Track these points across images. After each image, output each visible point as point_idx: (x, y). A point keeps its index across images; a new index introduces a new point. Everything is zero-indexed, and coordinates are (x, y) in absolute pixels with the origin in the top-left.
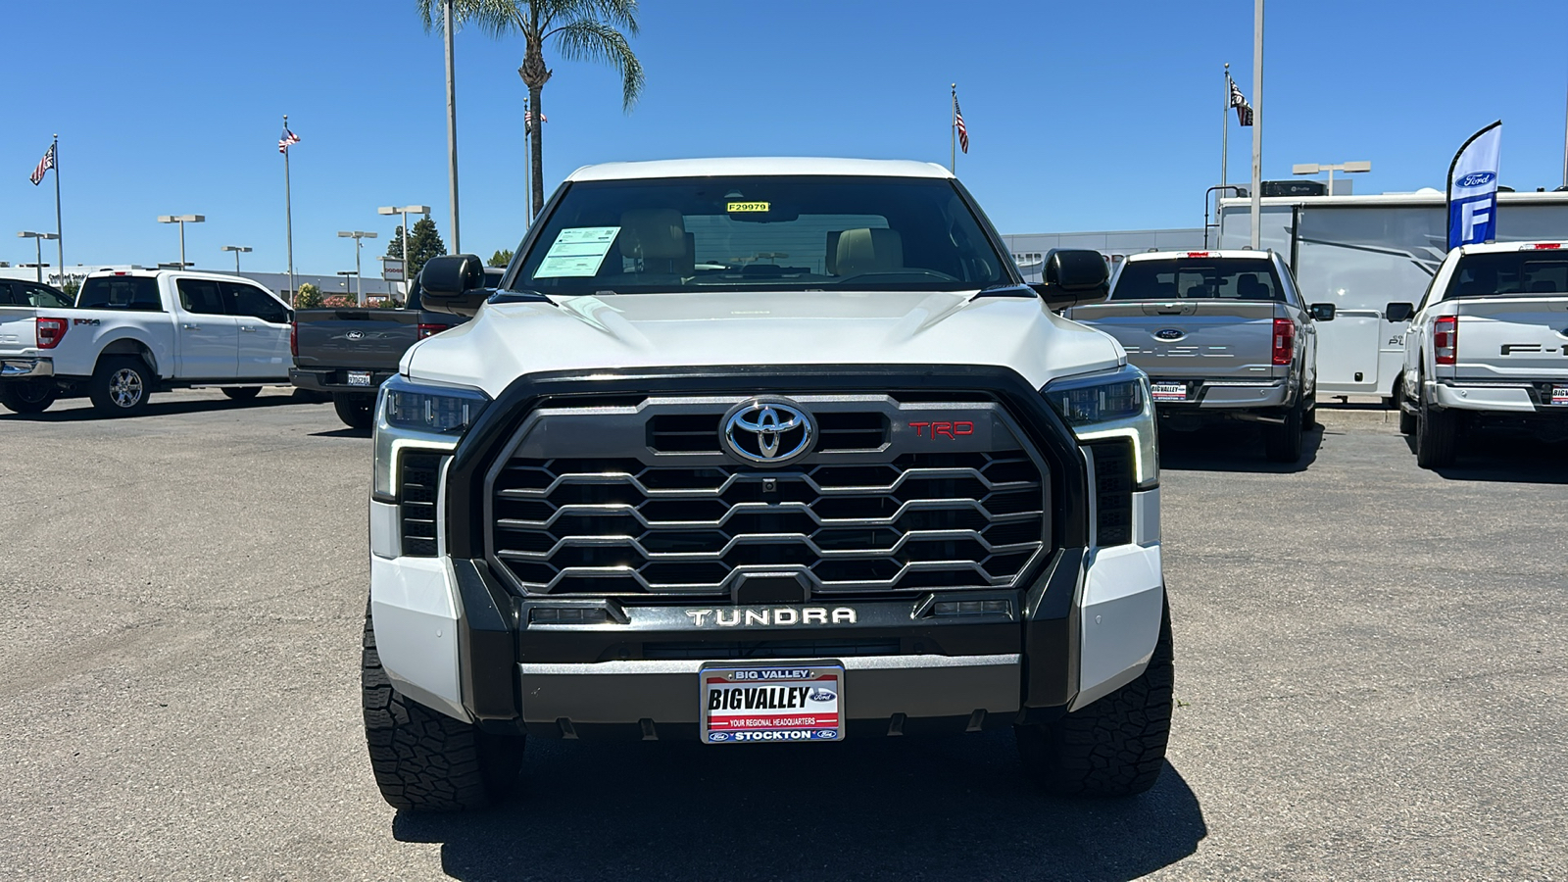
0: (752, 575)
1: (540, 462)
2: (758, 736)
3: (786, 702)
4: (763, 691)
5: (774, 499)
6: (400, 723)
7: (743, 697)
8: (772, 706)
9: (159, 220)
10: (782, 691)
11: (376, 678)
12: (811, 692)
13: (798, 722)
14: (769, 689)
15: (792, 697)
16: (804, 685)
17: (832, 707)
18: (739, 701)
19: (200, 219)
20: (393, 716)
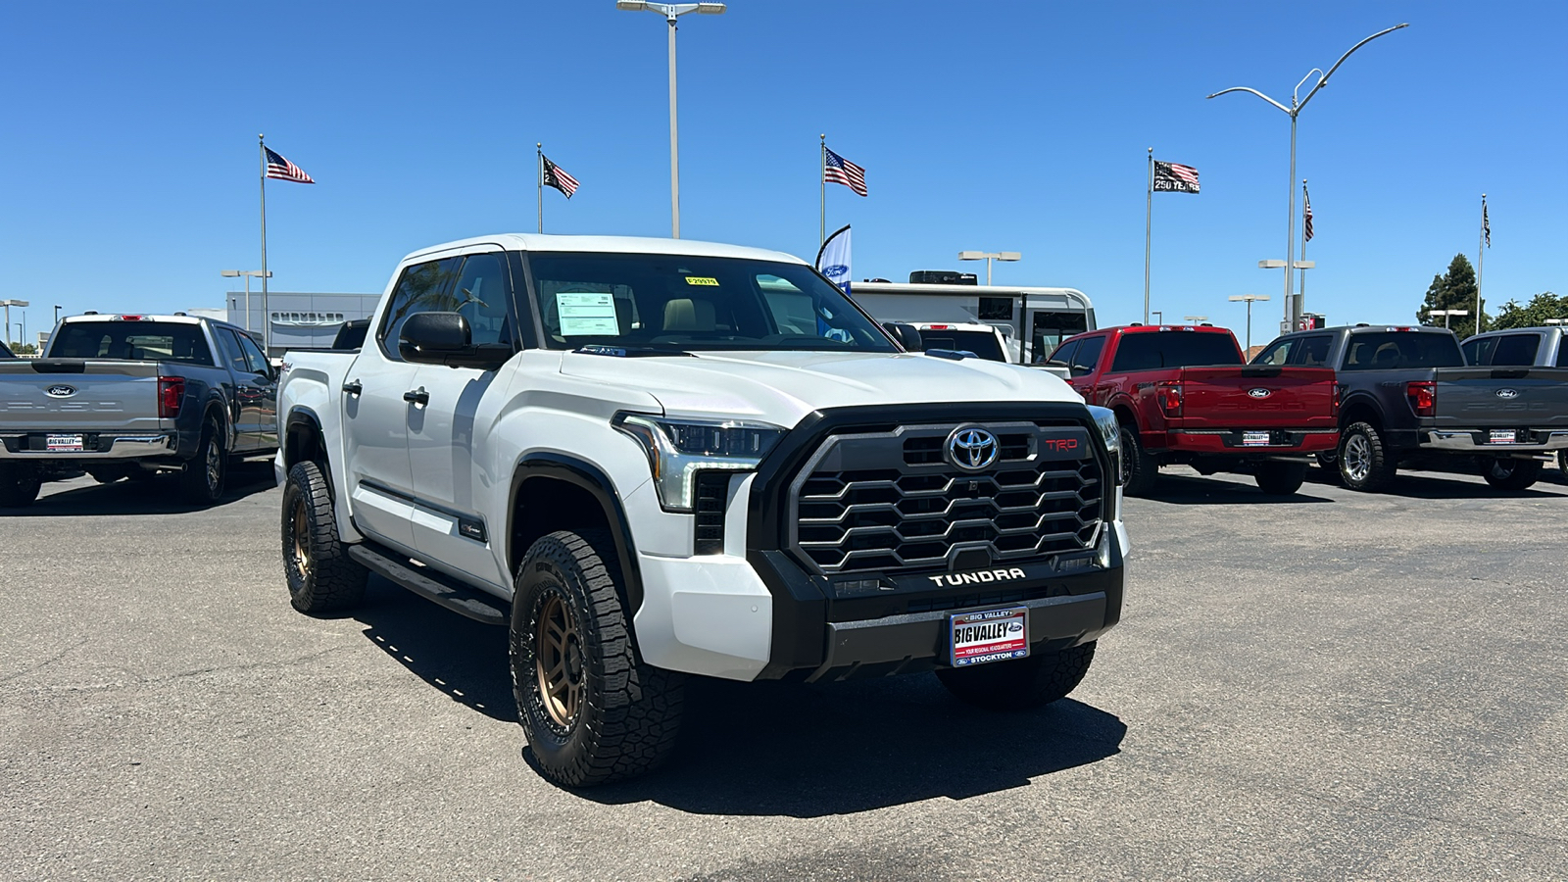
0: (964, 549)
1: (833, 474)
2: (984, 659)
3: (996, 634)
4: (984, 628)
5: (974, 495)
6: (635, 700)
7: (973, 633)
8: (989, 638)
10: (994, 626)
11: (617, 665)
12: (1009, 626)
13: (1003, 647)
14: (987, 625)
15: (999, 630)
16: (1005, 621)
17: (1019, 635)
18: (971, 636)
20: (629, 694)
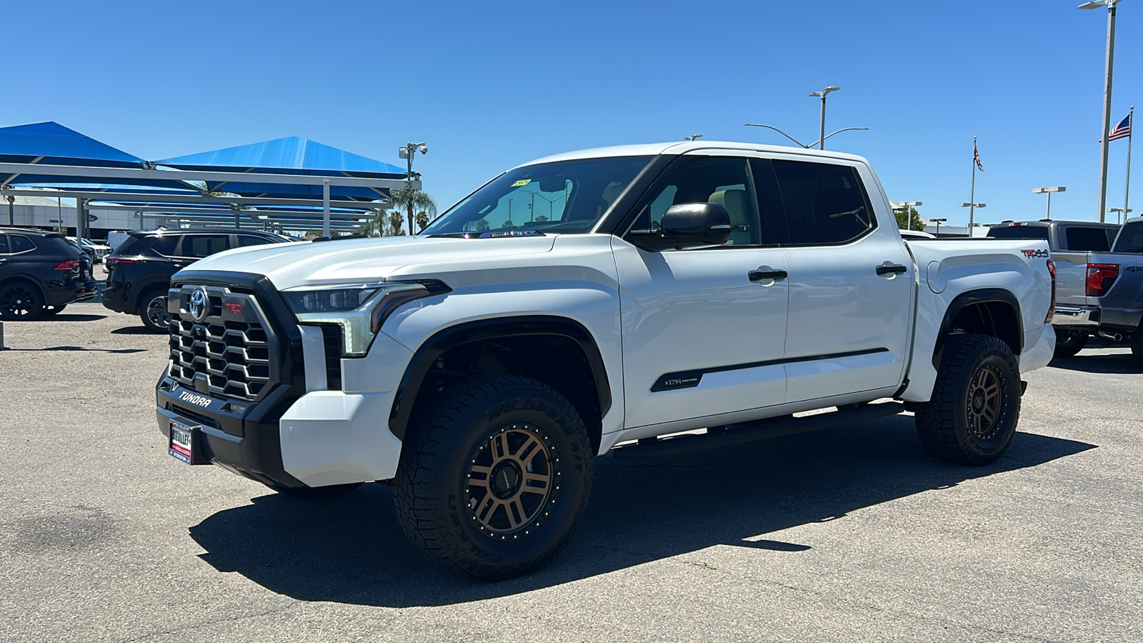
9: (1034, 192)
19: (1062, 189)
